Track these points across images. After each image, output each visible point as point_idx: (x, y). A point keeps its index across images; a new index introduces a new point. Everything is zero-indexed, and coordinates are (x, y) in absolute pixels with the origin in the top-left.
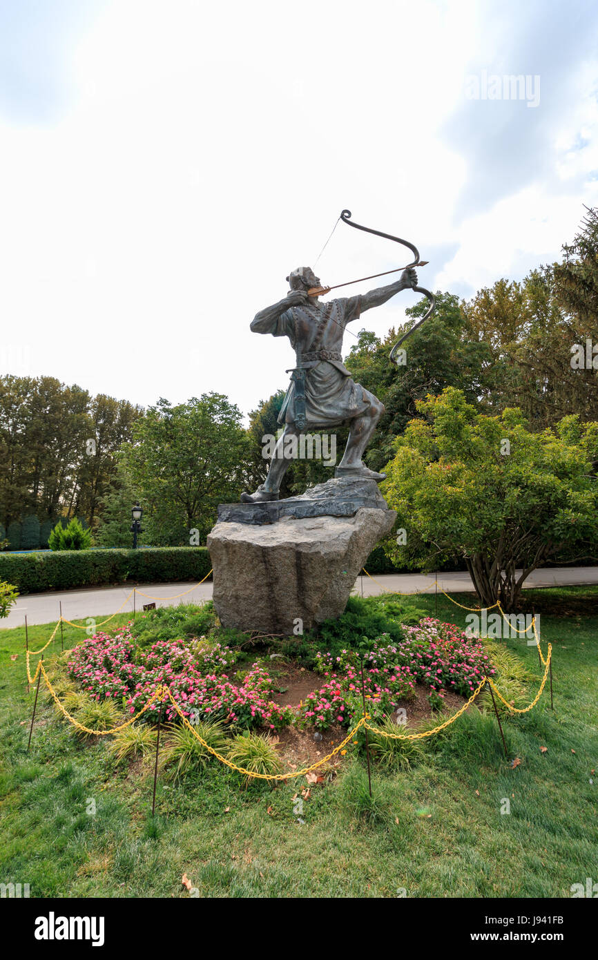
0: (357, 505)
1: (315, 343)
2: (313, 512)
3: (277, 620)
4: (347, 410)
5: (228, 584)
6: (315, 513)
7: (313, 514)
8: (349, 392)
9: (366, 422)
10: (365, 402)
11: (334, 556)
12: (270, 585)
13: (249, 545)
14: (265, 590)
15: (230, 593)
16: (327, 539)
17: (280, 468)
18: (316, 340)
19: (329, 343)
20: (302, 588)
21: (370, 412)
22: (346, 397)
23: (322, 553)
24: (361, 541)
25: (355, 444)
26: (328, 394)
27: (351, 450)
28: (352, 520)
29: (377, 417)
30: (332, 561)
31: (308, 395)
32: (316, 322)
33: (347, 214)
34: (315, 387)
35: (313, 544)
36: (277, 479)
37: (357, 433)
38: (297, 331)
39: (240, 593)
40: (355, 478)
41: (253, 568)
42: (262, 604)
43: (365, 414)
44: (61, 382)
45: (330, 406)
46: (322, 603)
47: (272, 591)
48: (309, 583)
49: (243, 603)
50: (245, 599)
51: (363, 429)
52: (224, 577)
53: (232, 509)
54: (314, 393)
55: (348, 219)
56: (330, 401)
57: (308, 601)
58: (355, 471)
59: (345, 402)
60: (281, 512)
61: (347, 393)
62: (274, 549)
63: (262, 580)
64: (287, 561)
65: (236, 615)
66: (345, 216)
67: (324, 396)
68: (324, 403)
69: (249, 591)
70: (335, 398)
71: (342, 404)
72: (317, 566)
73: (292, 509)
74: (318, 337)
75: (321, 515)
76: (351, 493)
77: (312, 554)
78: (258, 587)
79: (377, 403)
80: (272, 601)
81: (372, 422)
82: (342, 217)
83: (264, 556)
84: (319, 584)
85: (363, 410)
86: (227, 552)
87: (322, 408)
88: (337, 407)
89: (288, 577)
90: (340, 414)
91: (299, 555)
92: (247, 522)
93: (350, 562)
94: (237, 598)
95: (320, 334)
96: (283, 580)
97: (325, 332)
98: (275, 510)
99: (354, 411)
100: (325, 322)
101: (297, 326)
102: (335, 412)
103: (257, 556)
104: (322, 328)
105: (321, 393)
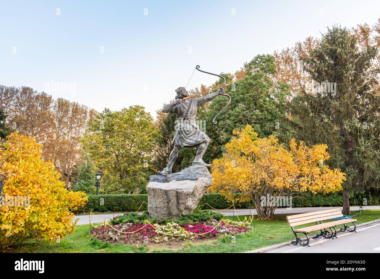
0: (198, 176)
1: (185, 117)
2: (183, 178)
3: (170, 214)
4: (197, 141)
5: (153, 203)
6: (184, 179)
7: (183, 179)
8: (198, 134)
9: (203, 145)
10: (203, 138)
11: (188, 193)
12: (168, 202)
13: (161, 190)
14: (166, 204)
15: (154, 206)
16: (187, 188)
17: (172, 162)
18: (186, 116)
19: (190, 117)
20: (178, 203)
21: (205, 142)
22: (196, 136)
23: (185, 192)
24: (198, 188)
25: (200, 153)
26: (190, 135)
27: (198, 155)
28: (196, 181)
29: (208, 144)
30: (188, 194)
31: (183, 135)
32: (186, 109)
33: (198, 67)
34: (185, 133)
35: (182, 189)
36: (171, 166)
37: (200, 149)
38: (179, 112)
39: (158, 206)
40: (199, 166)
41: (162, 197)
42: (165, 209)
43: (203, 142)
44: (34, 90)
45: (191, 139)
46: (185, 209)
47: (169, 205)
48: (181, 201)
49: (159, 209)
50: (159, 208)
51: (202, 148)
52: (152, 201)
53: (155, 177)
54: (185, 135)
55: (199, 69)
56: (191, 138)
57: (180, 208)
58: (199, 163)
59: (196, 138)
60: (172, 178)
61: (197, 134)
62: (169, 191)
63: (165, 201)
64: (173, 194)
65: (156, 213)
66: (197, 68)
67: (188, 136)
68: (188, 138)
69: (161, 205)
70: (193, 136)
71: (195, 139)
72: (183, 196)
73: (176, 177)
74: (186, 115)
75: (186, 179)
76: (197, 171)
77: (182, 192)
78: (164, 203)
79: (208, 138)
80: (168, 208)
81: (206, 145)
82: (196, 68)
83: (166, 193)
84: (184, 202)
85: (202, 141)
86: (154, 192)
87: (188, 140)
88: (193, 140)
89: (174, 200)
90: (194, 143)
91: (177, 192)
92: (160, 182)
93: (194, 195)
94: (156, 207)
95: (187, 114)
96: (172, 201)
97: (189, 113)
98: (170, 178)
99: (199, 141)
100: (189, 109)
101: (179, 111)
102: (192, 142)
103: (164, 193)
104: (188, 111)
105: (187, 135)
